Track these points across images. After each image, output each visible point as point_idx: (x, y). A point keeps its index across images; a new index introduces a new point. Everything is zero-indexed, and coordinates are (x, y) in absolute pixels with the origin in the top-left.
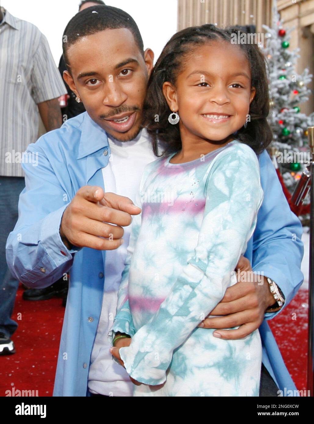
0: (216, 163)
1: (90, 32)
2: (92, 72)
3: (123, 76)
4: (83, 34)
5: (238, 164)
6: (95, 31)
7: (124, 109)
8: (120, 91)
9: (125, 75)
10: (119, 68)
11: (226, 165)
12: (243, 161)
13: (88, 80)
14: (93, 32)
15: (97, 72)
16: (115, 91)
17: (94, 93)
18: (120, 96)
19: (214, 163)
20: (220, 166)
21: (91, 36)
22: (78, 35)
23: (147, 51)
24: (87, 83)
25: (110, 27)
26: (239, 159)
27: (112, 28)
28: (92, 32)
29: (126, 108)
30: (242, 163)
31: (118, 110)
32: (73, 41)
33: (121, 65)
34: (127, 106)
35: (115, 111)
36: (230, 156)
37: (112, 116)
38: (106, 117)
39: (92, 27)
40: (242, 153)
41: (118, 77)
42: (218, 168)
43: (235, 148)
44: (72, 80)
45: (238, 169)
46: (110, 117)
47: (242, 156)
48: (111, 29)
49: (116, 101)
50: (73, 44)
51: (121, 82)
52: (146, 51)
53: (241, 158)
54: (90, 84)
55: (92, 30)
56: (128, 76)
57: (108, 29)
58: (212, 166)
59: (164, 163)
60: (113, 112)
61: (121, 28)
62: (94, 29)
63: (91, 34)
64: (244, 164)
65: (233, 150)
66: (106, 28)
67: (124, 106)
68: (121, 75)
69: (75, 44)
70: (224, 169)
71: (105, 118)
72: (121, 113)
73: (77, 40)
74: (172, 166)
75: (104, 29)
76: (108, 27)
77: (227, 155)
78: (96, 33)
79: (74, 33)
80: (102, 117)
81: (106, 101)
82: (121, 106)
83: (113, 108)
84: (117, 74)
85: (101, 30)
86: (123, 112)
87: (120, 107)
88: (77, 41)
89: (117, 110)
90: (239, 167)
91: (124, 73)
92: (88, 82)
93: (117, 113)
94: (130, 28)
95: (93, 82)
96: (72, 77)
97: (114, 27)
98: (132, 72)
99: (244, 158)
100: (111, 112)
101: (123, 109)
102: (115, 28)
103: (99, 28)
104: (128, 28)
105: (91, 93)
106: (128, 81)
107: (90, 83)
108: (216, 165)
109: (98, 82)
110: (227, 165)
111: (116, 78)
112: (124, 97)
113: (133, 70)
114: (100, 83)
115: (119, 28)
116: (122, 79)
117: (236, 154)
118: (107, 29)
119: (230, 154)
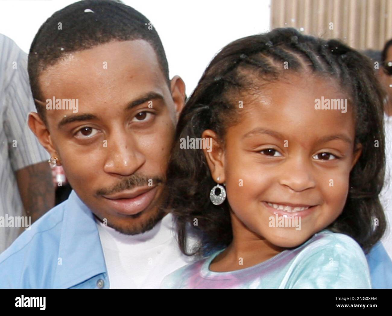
0: (298, 267)
1: (84, 44)
2: (85, 115)
3: (138, 122)
4: (70, 49)
5: (338, 268)
6: (92, 44)
7: (139, 181)
8: (134, 148)
9: (141, 121)
10: (133, 109)
11: (316, 270)
12: (346, 263)
13: (77, 129)
14: (89, 46)
15: (93, 115)
16: (126, 147)
17: (88, 151)
18: (134, 156)
19: (294, 266)
20: (306, 272)
21: (85, 52)
22: (62, 49)
23: (175, 80)
24: (76, 134)
25: (118, 37)
26: (338, 259)
27: (122, 38)
28: (87, 46)
29: (143, 179)
30: (344, 265)
31: (129, 182)
32: (51, 59)
33: (136, 103)
34: (144, 175)
35: (124, 184)
36: (323, 254)
37: (119, 191)
38: (108, 194)
39: (87, 36)
40: (343, 248)
41: (129, 124)
42: (303, 275)
43: (329, 241)
44: (43, 127)
45: (338, 275)
46: (117, 194)
47: (343, 254)
48: (119, 40)
49: (126, 165)
50: (52, 65)
51: (135, 132)
52: (173, 79)
53: (342, 256)
54: (81, 136)
55: (86, 41)
56: (147, 122)
57: (115, 40)
58: (291, 272)
59: (199, 271)
60: (121, 184)
61: (137, 39)
62: (91, 41)
63: (85, 48)
64: (347, 267)
65: (326, 245)
66: (112, 38)
67: (140, 176)
68: (135, 120)
69: (56, 66)
70: (313, 276)
71: (106, 196)
72: (134, 187)
73: (60, 59)
74: (216, 276)
75: (108, 41)
76: (114, 37)
77: (317, 253)
78: (95, 46)
79: (53, 46)
80: (101, 193)
81: (110, 166)
82: (133, 175)
83: (121, 179)
84: (128, 119)
85: (103, 42)
86: (138, 185)
87: (132, 177)
88: (59, 61)
89: (127, 183)
90: (339, 272)
91: (139, 117)
92: (78, 131)
93: (128, 188)
94: (151, 40)
95: (86, 132)
96: (45, 122)
97: (124, 37)
98: (153, 115)
99: (347, 257)
100: (117, 185)
101: (137, 180)
102: (126, 39)
103: (99, 38)
104: (147, 40)
105: (83, 152)
106: (145, 131)
107: (80, 133)
108: (298, 271)
109: (94, 132)
110: (319, 269)
111: (127, 126)
112: (140, 159)
113: (155, 113)
114: (98, 133)
115: (133, 40)
116: (136, 127)
117: (332, 250)
118: (113, 40)
119: (322, 250)
